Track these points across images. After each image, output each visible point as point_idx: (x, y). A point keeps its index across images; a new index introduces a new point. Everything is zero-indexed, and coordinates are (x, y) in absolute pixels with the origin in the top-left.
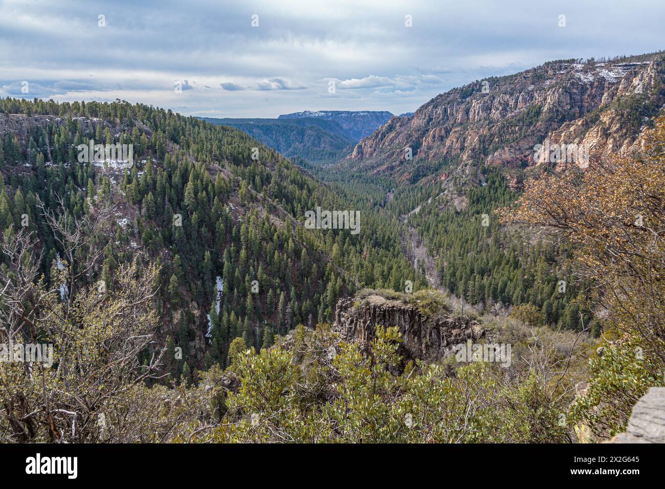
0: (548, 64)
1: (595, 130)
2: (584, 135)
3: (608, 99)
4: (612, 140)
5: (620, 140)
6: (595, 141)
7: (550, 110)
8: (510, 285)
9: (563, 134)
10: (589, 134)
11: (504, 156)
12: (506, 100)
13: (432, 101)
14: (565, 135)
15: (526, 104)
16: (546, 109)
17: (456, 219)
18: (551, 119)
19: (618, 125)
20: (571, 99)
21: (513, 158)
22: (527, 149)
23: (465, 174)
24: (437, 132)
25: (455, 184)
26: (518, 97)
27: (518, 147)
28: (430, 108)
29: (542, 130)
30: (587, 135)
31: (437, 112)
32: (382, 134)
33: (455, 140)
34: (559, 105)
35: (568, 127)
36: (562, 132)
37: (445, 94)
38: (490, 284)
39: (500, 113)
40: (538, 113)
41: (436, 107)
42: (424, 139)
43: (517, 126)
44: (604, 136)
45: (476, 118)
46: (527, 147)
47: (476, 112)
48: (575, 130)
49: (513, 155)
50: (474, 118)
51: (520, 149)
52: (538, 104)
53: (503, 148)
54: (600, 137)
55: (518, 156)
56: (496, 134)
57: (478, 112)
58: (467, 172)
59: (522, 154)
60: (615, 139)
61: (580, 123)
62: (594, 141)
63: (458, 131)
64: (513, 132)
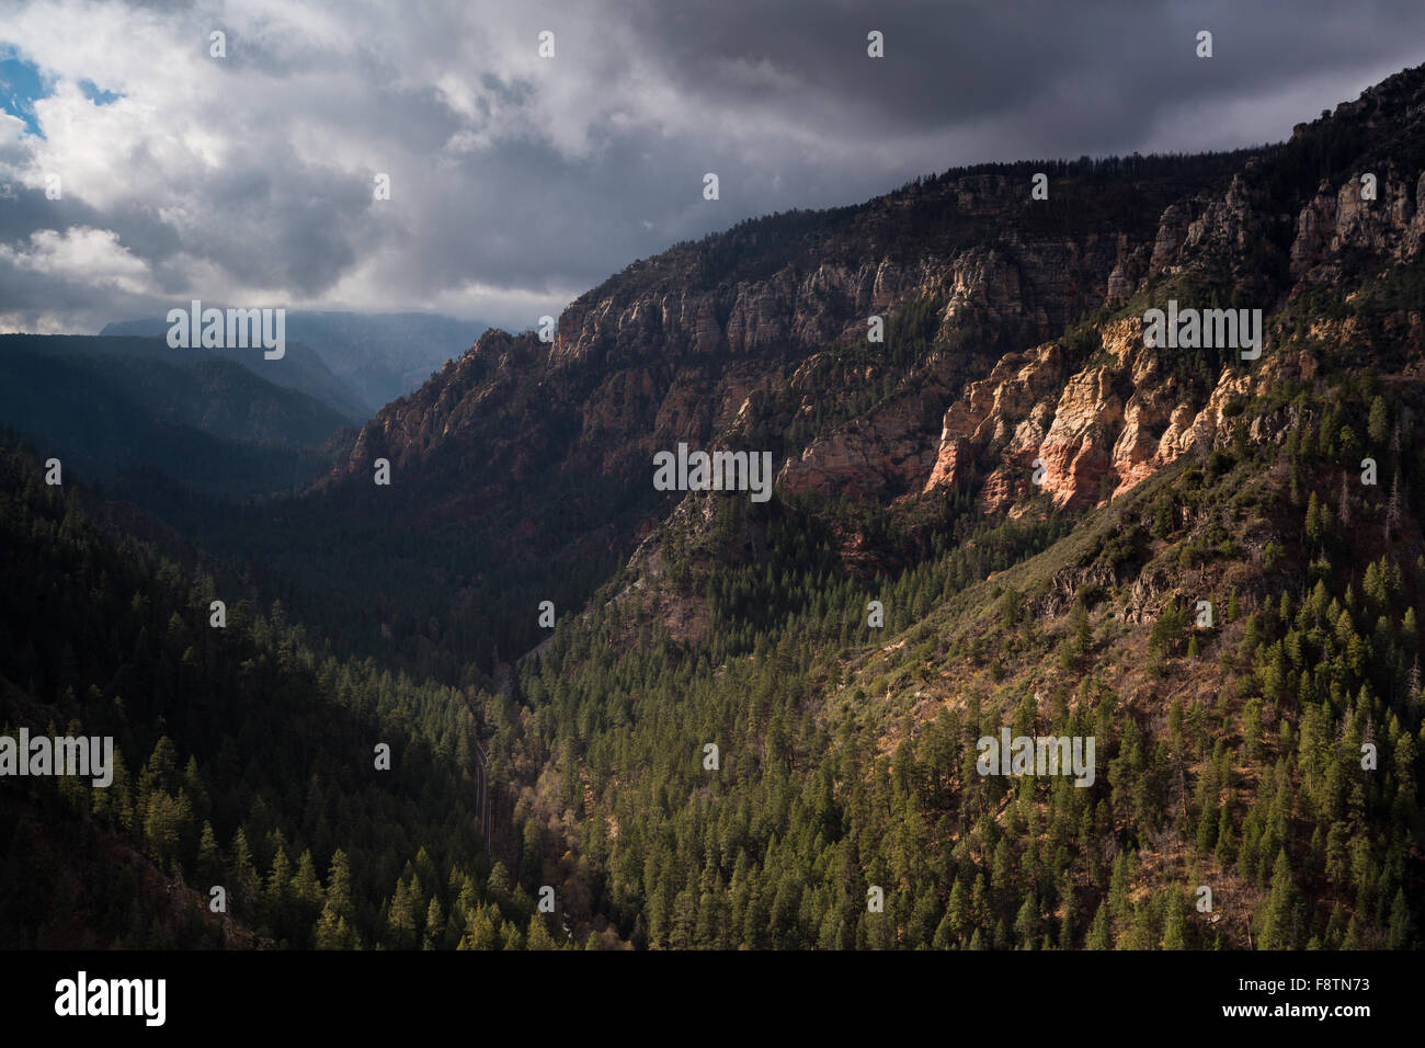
0: (955, 174)
1: (1089, 378)
2: (1059, 396)
3: (1124, 284)
4: (1136, 409)
5: (1159, 409)
6: (1090, 413)
7: (964, 316)
8: (812, 898)
9: (998, 392)
10: (1072, 391)
11: (831, 463)
12: (836, 283)
13: (614, 282)
14: (1003, 394)
15: (896, 296)
16: (951, 313)
17: (668, 672)
18: (969, 344)
19: (1150, 365)
20: (1022, 284)
21: (859, 466)
22: (900, 439)
23: (701, 522)
24: (629, 383)
25: (669, 556)
26: (872, 274)
27: (871, 433)
28: (606, 304)
29: (944, 378)
30: (1066, 395)
31: (628, 316)
32: (452, 388)
33: (682, 410)
34: (989, 300)
35: (1016, 366)
36: (996, 385)
37: (654, 259)
38: (746, 899)
39: (821, 326)
40: (931, 324)
41: (623, 302)
42: (587, 405)
43: (866, 364)
44: (1115, 398)
45: (748, 339)
46: (901, 431)
47: (749, 321)
48: (1031, 377)
49: (858, 458)
50: (742, 339)
51: (878, 439)
52: (927, 296)
53: (828, 437)
54: (1104, 399)
55: (875, 462)
56: (803, 392)
57: (755, 320)
58: (707, 513)
59: (886, 453)
60: (1144, 407)
61: (1045, 357)
62: (1086, 414)
63: (691, 381)
64: (858, 384)
